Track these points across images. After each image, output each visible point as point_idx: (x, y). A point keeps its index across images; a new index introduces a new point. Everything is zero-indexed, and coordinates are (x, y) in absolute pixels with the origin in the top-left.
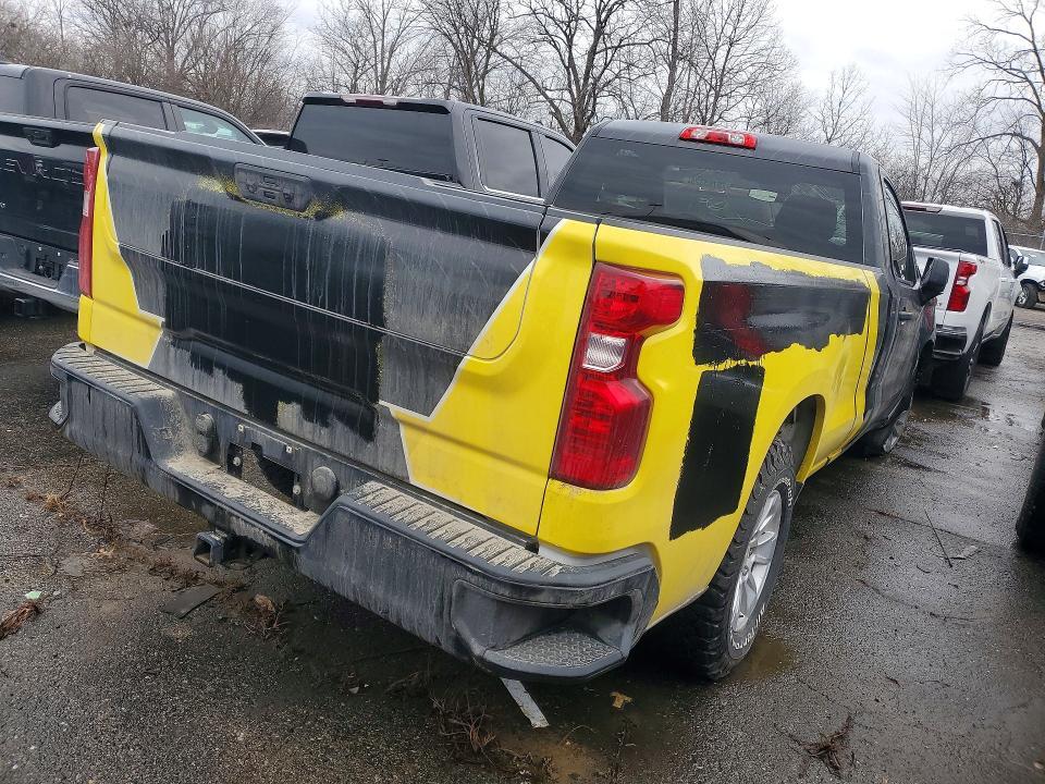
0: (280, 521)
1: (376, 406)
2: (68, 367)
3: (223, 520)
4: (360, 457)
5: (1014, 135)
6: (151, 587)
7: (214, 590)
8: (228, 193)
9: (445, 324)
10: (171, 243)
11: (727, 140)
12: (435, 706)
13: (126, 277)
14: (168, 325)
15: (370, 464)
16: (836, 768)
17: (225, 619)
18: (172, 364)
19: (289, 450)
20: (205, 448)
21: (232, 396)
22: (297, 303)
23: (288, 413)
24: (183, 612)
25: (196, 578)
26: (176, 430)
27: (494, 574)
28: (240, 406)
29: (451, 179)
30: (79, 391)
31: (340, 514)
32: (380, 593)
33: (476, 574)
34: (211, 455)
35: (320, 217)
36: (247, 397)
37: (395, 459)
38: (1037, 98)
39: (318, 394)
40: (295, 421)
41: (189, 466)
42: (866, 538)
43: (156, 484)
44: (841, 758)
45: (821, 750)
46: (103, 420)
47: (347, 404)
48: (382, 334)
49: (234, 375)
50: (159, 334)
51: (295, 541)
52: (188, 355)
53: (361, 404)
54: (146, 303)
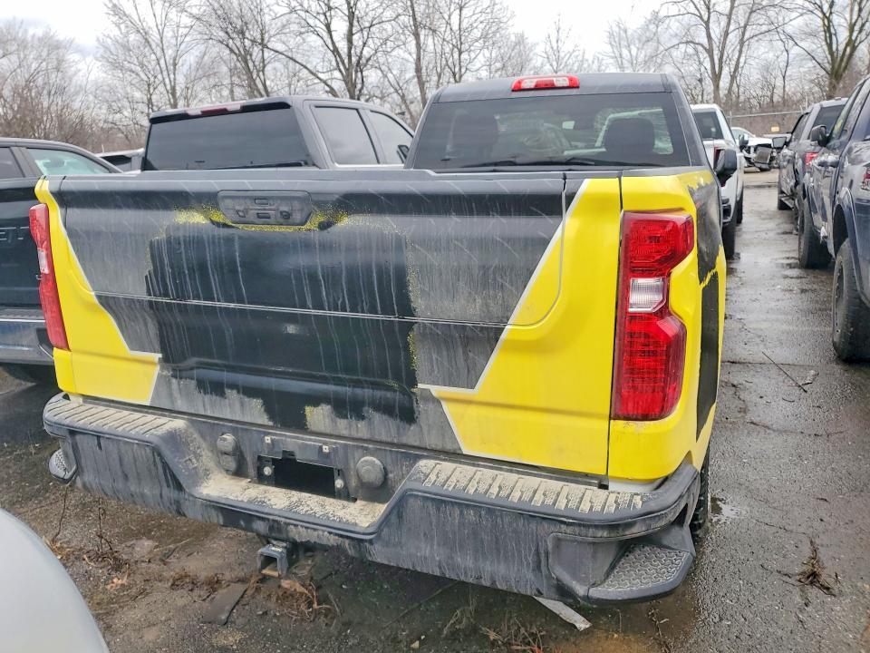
0: (341, 519)
1: (414, 390)
2: (67, 422)
3: (280, 530)
4: (404, 440)
5: (687, 42)
6: (181, 602)
7: (240, 588)
8: (213, 222)
9: (479, 301)
10: (157, 281)
11: (553, 84)
12: (492, 638)
13: (108, 323)
14: (166, 360)
15: (416, 444)
16: (828, 589)
17: (265, 613)
18: (176, 394)
19: (326, 449)
20: (233, 465)
21: (254, 412)
22: (313, 312)
23: (318, 416)
24: (223, 617)
25: (218, 582)
26: (198, 457)
27: (589, 520)
28: (264, 419)
29: (306, 164)
30: (85, 443)
31: (411, 500)
32: (470, 563)
33: (571, 524)
34: (239, 472)
35: (324, 226)
36: (269, 410)
37: (443, 435)
38: (698, 10)
39: (346, 391)
40: (327, 421)
41: (221, 487)
42: (734, 386)
43: (193, 513)
44: (825, 578)
45: (808, 577)
46: (121, 465)
47: (378, 394)
48: (413, 324)
49: (250, 392)
50: (157, 369)
51: (364, 534)
52: (194, 383)
53: (395, 391)
54: (136, 343)
